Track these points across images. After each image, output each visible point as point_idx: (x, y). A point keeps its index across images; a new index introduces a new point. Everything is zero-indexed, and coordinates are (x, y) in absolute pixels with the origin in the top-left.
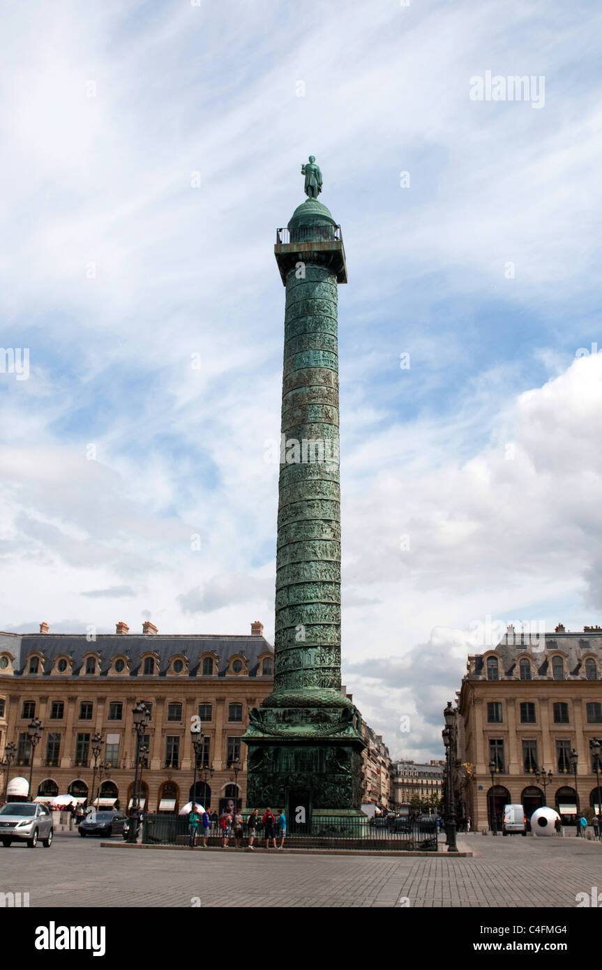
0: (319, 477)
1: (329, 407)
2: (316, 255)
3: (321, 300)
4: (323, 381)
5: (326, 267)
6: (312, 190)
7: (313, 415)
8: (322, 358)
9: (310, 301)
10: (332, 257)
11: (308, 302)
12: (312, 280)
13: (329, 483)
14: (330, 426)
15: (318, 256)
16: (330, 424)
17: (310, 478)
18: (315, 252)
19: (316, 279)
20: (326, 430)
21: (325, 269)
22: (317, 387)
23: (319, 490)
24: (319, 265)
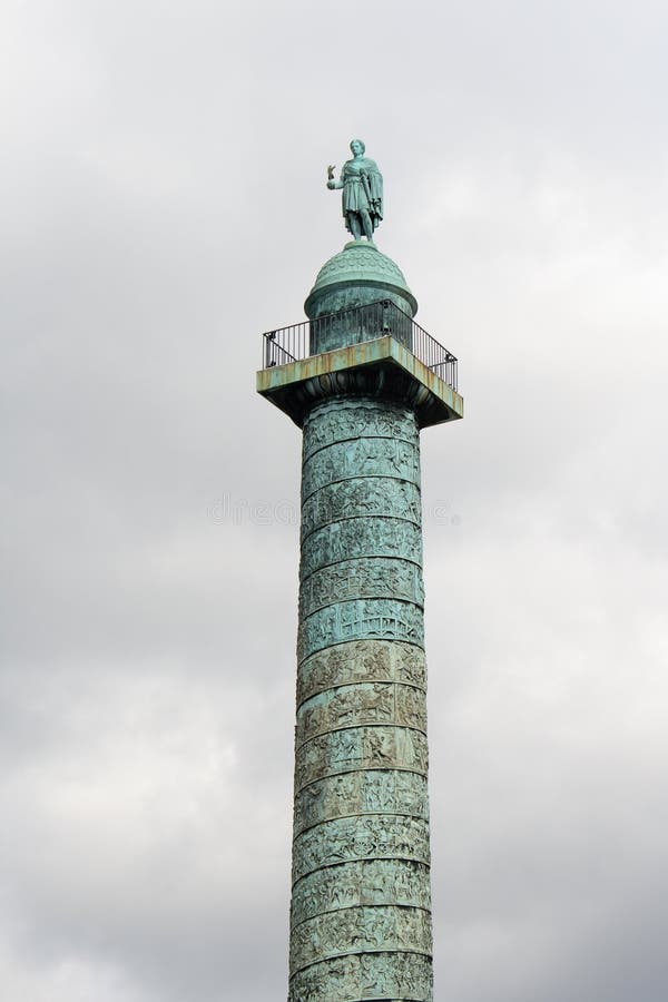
0: (356, 901)
1: (380, 732)
2: (341, 378)
3: (359, 482)
4: (363, 671)
5: (372, 400)
6: (360, 220)
7: (341, 756)
8: (363, 617)
9: (335, 488)
10: (382, 375)
11: (331, 492)
12: (340, 438)
13: (382, 911)
14: (385, 777)
15: (347, 382)
16: (386, 771)
17: (335, 905)
18: (337, 372)
19: (350, 435)
20: (373, 788)
21: (371, 406)
22: (352, 688)
23: (355, 932)
24: (355, 399)
